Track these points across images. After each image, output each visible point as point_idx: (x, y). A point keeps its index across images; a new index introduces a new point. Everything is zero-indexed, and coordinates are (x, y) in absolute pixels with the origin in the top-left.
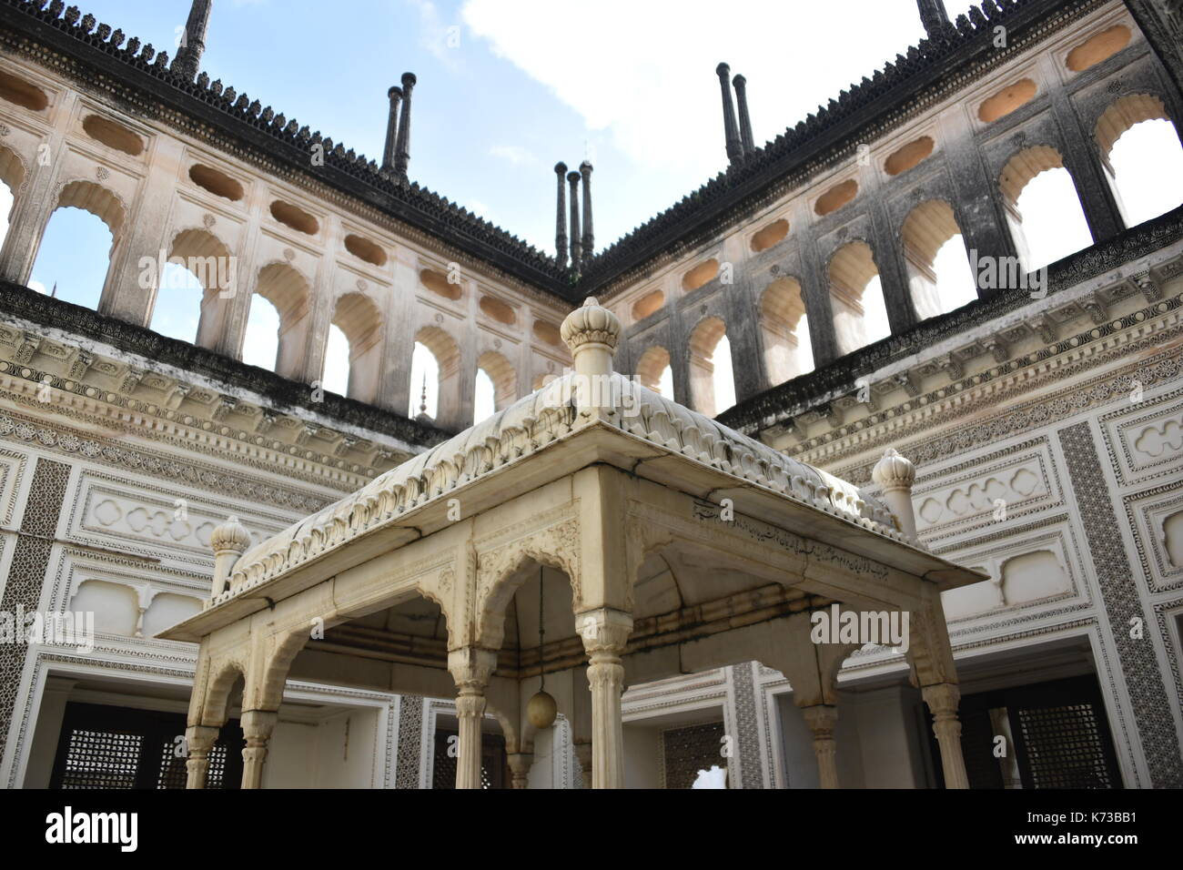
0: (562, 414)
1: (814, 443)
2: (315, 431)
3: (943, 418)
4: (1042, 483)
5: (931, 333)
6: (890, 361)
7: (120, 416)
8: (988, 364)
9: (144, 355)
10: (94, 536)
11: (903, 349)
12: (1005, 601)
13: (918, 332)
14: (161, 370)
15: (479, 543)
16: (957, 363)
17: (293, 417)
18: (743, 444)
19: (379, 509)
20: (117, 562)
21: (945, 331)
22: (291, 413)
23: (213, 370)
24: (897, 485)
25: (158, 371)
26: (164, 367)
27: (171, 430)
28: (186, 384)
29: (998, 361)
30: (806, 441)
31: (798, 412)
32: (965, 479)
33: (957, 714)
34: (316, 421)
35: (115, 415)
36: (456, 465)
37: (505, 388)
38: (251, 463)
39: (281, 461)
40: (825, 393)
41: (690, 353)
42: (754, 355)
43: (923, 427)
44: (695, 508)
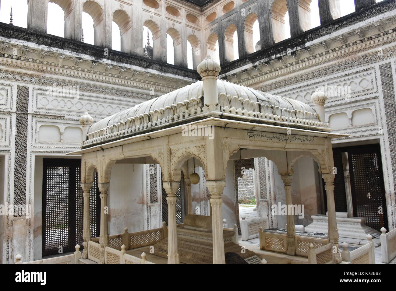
0: (199, 102)
1: (289, 65)
2: (111, 67)
3: (337, 58)
4: (371, 84)
5: (336, 26)
6: (319, 36)
7: (42, 67)
8: (357, 39)
9: (46, 45)
10: (42, 111)
11: (325, 32)
12: (352, 125)
13: (331, 26)
14: (53, 50)
15: (171, 145)
16: (345, 38)
17: (103, 63)
18: (265, 101)
19: (135, 122)
20: (51, 118)
21: (341, 25)
22: (101, 61)
23: (72, 48)
24: (320, 103)
25: (52, 51)
26: (54, 49)
27: (61, 71)
28: (63, 54)
29: (360, 38)
30: (286, 64)
31: (284, 54)
32: (343, 81)
33: (333, 182)
34: (111, 63)
35: (40, 67)
36: (161, 113)
37: (177, 41)
38: (90, 79)
39: (101, 78)
40: (294, 48)
41: (244, 27)
42: (268, 29)
43: (329, 61)
44: (248, 134)
